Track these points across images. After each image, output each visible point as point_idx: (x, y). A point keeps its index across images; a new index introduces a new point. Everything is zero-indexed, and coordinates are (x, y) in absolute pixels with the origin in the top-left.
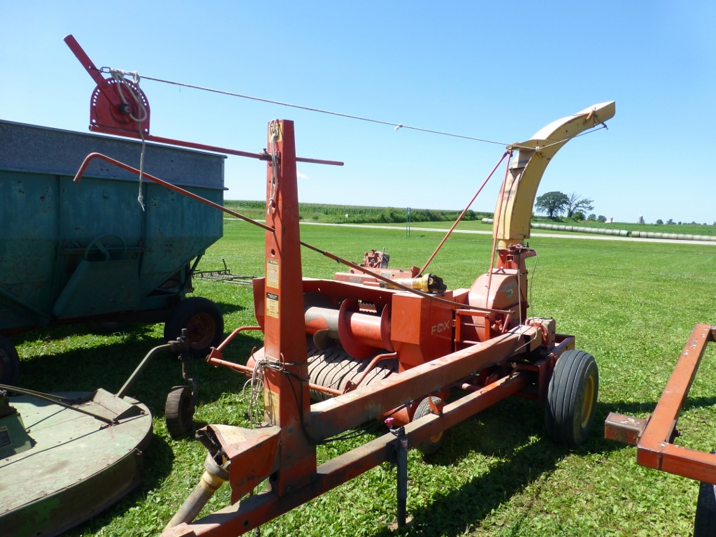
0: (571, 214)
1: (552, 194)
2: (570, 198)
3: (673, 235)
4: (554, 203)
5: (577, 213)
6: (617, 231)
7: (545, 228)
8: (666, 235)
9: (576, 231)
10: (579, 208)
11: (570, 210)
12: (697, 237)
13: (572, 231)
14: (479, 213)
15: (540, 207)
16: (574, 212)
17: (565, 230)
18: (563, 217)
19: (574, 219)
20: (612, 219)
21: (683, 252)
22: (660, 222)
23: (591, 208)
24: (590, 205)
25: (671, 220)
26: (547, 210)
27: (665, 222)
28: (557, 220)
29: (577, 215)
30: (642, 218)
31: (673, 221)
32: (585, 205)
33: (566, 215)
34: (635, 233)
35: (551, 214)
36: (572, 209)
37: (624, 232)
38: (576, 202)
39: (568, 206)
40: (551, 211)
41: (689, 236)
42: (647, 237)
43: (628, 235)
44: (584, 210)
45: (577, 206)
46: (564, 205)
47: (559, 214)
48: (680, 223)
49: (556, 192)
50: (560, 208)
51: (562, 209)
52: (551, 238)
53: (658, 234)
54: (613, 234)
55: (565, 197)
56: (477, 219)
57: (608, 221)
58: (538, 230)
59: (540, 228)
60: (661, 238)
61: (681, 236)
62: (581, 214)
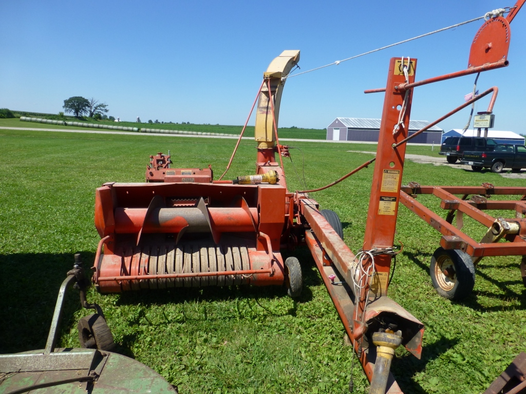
0: (92, 114)
1: (76, 98)
2: (90, 102)
3: (167, 131)
4: (78, 105)
5: (96, 114)
6: (131, 128)
7: (77, 126)
8: (162, 131)
9: (102, 128)
10: (98, 110)
11: (91, 111)
12: (181, 132)
13: (98, 128)
14: (15, 112)
15: (68, 109)
16: (94, 113)
17: (93, 127)
18: (86, 117)
19: (94, 118)
20: (119, 119)
21: (185, 142)
22: (150, 121)
23: (106, 111)
24: (107, 108)
25: (157, 121)
26: (73, 111)
27: (153, 122)
28: (82, 119)
29: (97, 116)
30: (139, 118)
31: (159, 121)
32: (102, 108)
33: (88, 115)
34: (143, 129)
35: (77, 114)
36: (92, 111)
37: (136, 129)
38: (95, 106)
39: (89, 109)
40: (77, 112)
41: (176, 131)
42: (151, 132)
43: (138, 131)
44: (102, 112)
45: (96, 108)
46: (87, 107)
47: (84, 114)
48: (163, 122)
49: (79, 97)
50: (83, 110)
51: (85, 111)
52: (96, 134)
53: (158, 130)
54: (128, 131)
55: (86, 101)
56: (14, 117)
57: (116, 121)
58: (72, 127)
59: (73, 125)
60: (160, 133)
61: (171, 131)
62: (100, 115)
